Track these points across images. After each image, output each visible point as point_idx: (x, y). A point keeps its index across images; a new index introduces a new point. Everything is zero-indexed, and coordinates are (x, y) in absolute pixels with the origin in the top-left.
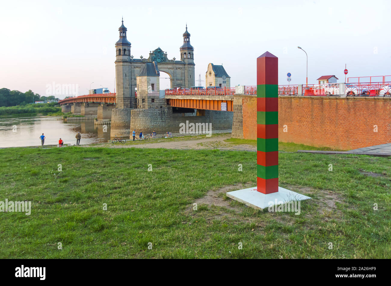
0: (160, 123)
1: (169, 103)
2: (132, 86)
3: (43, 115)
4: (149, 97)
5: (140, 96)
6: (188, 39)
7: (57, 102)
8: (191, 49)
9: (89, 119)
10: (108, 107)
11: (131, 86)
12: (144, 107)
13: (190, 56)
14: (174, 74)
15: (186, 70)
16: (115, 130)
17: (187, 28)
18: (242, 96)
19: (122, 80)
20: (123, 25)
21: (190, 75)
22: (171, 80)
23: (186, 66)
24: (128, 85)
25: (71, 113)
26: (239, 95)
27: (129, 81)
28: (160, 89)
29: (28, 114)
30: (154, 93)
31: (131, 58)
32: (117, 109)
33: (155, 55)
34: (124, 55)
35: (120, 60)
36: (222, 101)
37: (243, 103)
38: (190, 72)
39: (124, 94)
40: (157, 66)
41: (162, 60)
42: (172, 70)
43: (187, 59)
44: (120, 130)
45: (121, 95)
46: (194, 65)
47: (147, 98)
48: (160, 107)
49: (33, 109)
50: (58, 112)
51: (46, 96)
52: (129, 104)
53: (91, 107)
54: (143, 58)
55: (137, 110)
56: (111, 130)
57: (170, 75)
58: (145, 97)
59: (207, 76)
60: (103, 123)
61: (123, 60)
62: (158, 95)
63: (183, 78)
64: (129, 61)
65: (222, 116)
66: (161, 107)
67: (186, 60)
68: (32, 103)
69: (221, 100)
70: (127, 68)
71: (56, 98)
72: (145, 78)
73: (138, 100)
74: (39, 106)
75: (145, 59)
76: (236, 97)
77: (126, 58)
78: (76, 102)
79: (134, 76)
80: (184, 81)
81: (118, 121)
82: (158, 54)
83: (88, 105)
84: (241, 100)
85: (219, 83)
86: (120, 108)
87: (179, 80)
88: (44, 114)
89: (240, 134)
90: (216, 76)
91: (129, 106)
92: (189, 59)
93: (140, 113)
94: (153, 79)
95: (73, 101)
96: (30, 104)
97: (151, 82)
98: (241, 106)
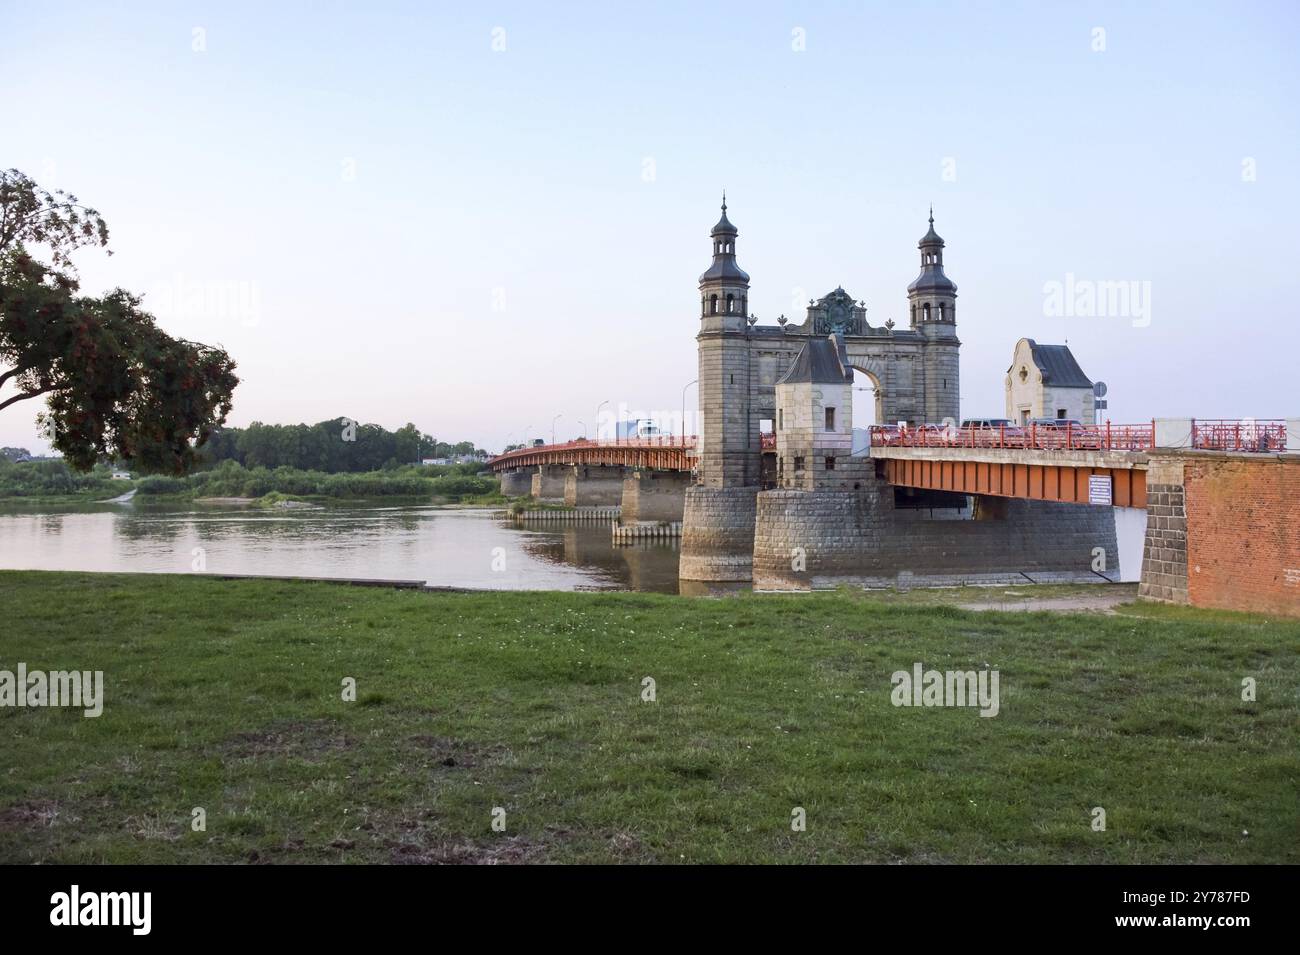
0: (851, 538)
1: (885, 474)
2: (752, 416)
3: (449, 503)
4: (818, 453)
5: (788, 449)
6: (935, 257)
7: (484, 461)
8: (947, 289)
9: (588, 518)
10: (656, 480)
11: (749, 413)
12: (801, 486)
13: (943, 315)
14: (890, 376)
15: (930, 363)
16: (695, 558)
17: (932, 221)
18: (1182, 455)
19: (721, 396)
20: (724, 219)
21: (943, 377)
22: (877, 394)
23: (931, 347)
24: (737, 411)
25: (531, 498)
26: (1173, 453)
27: (741, 399)
28: (854, 426)
29: (407, 497)
30: (835, 438)
31: (749, 324)
32: (702, 489)
33: (828, 311)
34: (728, 314)
35: (716, 330)
36: (1094, 471)
37: (1187, 480)
38: (944, 367)
39: (724, 440)
40: (842, 349)
41: (850, 329)
42: (880, 362)
43: (934, 326)
44: (710, 558)
45: (716, 444)
46: (957, 344)
47: (810, 453)
48: (853, 485)
49: (421, 481)
50: (490, 493)
51: (449, 444)
52: (741, 474)
53: (595, 479)
54: (786, 324)
55: (776, 493)
56: (681, 557)
57: (876, 380)
58: (805, 451)
59: (1010, 384)
60: (640, 531)
61: (723, 329)
62: (848, 446)
63: (920, 389)
64: (743, 333)
65: (1068, 522)
66: (857, 486)
67: (929, 326)
68: (414, 464)
69: (1093, 465)
70: (736, 357)
71: (477, 448)
72: (805, 389)
73: (778, 461)
74: (434, 472)
75: (793, 327)
76: (1160, 458)
77: (733, 323)
78: (547, 463)
79: (757, 381)
80: (922, 400)
81: (706, 528)
82: (837, 309)
83: (586, 473)
84: (1178, 469)
85: (1055, 407)
86: (710, 485)
87: (905, 396)
88: (452, 498)
89: (1173, 589)
90: (1046, 381)
91: (741, 480)
92: (941, 326)
93: (785, 504)
94: (831, 393)
95: (536, 459)
96: (409, 465)
97: (825, 403)
98: (1181, 490)
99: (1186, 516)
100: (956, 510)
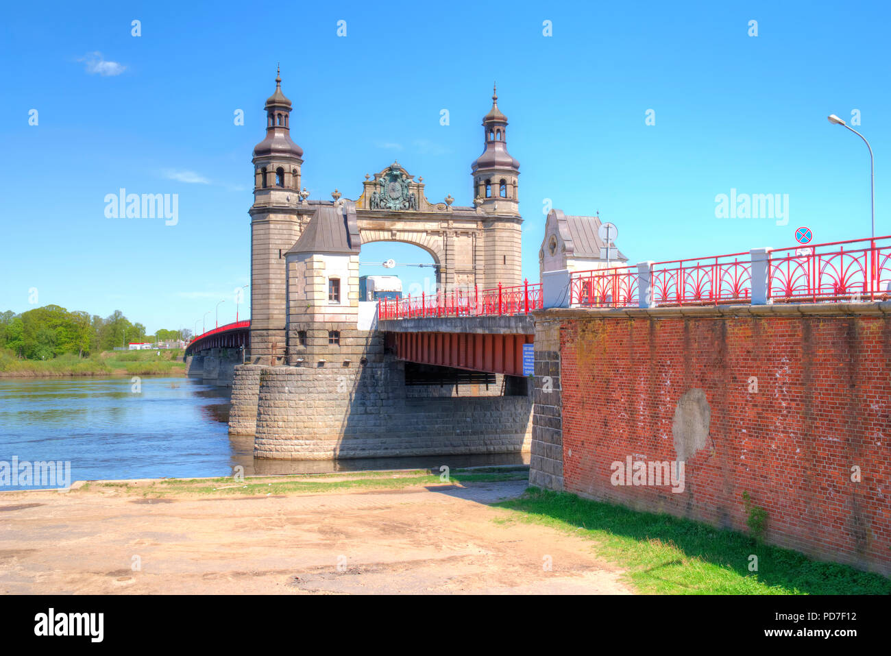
1: (394, 348)
4: (323, 327)
5: (292, 322)
8: (507, 166)
12: (303, 361)
13: (505, 192)
14: (449, 252)
15: (490, 239)
18: (557, 315)
19: (268, 271)
21: (502, 253)
22: (437, 270)
23: (490, 223)
26: (550, 311)
30: (339, 311)
33: (384, 186)
34: (277, 188)
35: (264, 204)
36: (526, 338)
37: (563, 344)
39: (271, 316)
41: (407, 204)
42: (438, 238)
43: (494, 202)
45: (263, 320)
47: (311, 327)
48: (359, 360)
57: (435, 256)
58: (306, 324)
59: (543, 256)
61: (271, 203)
62: (354, 319)
66: (363, 361)
67: (489, 202)
70: (285, 231)
72: (308, 259)
76: (543, 319)
77: (282, 197)
82: (393, 183)
84: (555, 333)
86: (256, 363)
87: (464, 272)
89: (553, 476)
90: (571, 252)
97: (328, 274)
98: (557, 357)
99: (561, 389)
100: (483, 386)
